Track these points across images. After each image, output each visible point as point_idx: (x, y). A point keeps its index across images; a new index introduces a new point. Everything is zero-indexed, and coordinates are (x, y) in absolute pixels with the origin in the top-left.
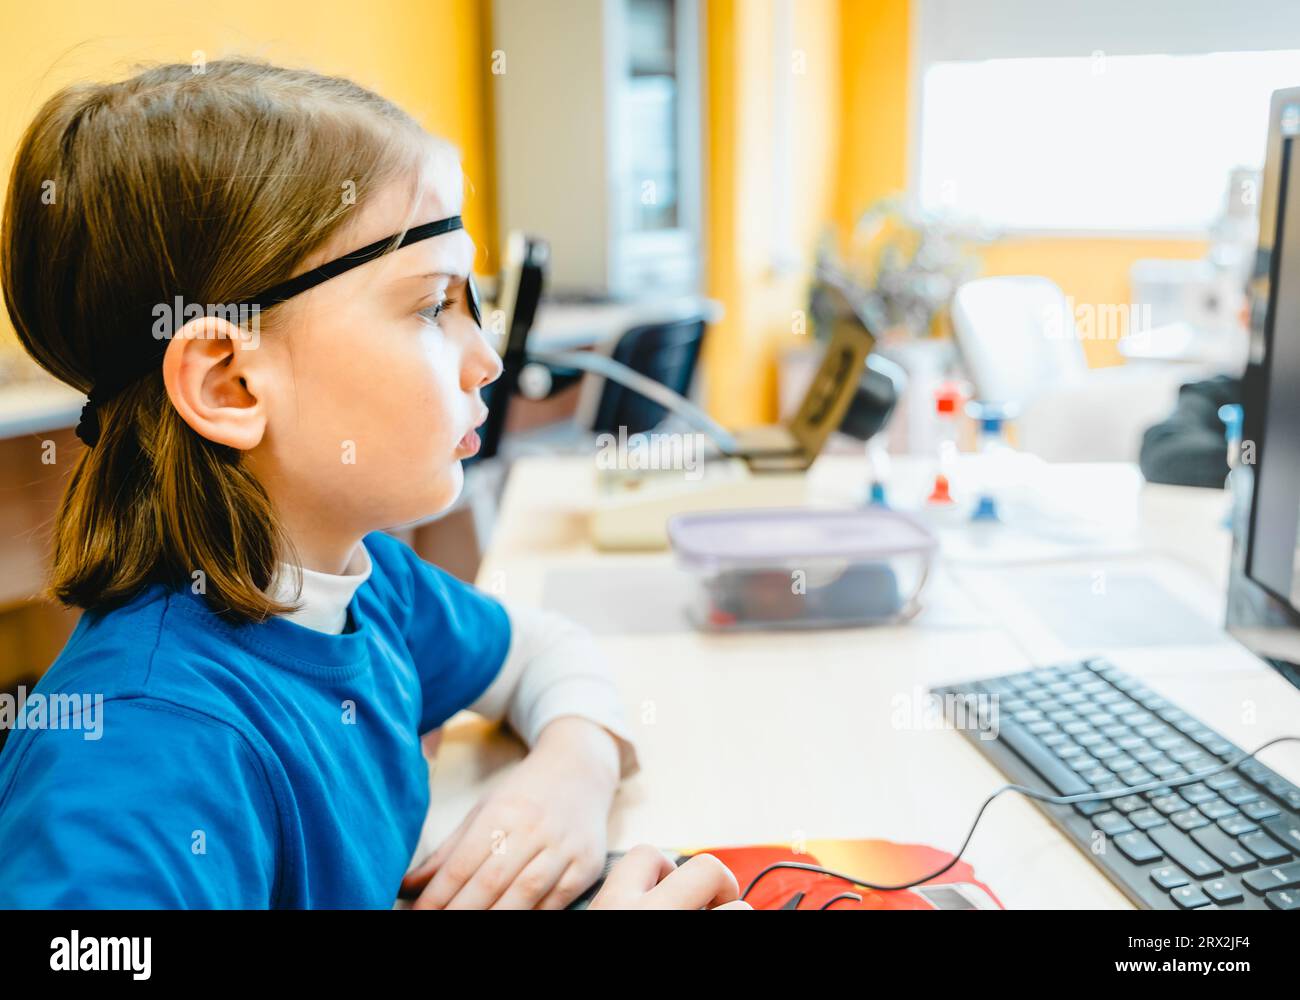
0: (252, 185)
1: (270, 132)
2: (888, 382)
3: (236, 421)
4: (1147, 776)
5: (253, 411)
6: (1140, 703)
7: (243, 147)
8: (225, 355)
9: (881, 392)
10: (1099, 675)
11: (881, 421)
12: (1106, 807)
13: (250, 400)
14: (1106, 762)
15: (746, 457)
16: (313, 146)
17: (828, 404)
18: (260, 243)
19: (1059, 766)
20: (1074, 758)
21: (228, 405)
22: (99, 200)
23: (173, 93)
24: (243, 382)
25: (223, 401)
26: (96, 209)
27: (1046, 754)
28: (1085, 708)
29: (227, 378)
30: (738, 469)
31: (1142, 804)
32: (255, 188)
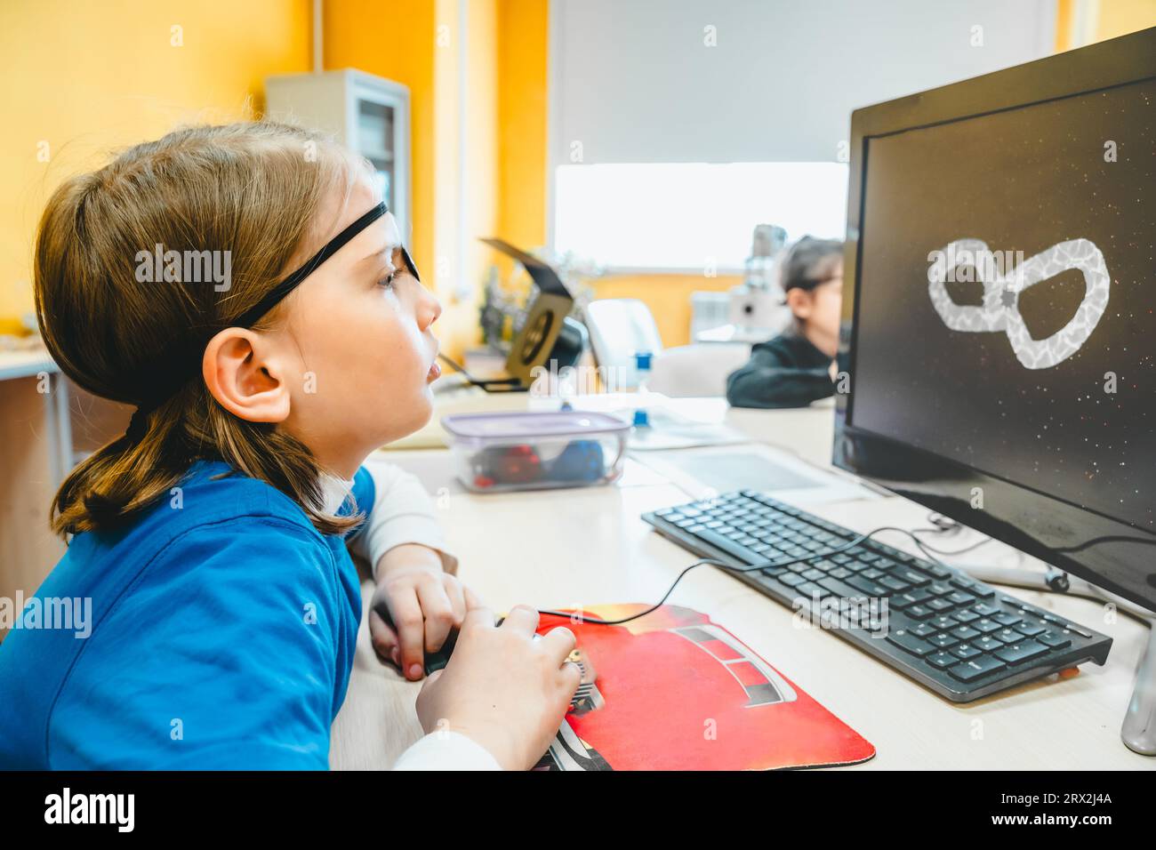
0: (233, 219)
1: (233, 175)
2: (577, 333)
3: (267, 401)
4: (805, 552)
5: (277, 392)
6: (785, 513)
7: (217, 191)
8: (247, 354)
9: (573, 339)
10: (753, 499)
11: (574, 359)
12: (785, 570)
13: (274, 383)
14: (776, 545)
15: (482, 385)
16: (268, 178)
17: (538, 348)
18: (251, 262)
19: (746, 550)
20: (754, 545)
21: (258, 391)
22: (118, 261)
23: (150, 166)
24: (265, 371)
25: (252, 389)
26: (118, 269)
27: (735, 544)
28: (750, 518)
29: (252, 371)
30: (478, 391)
31: (807, 567)
32: (236, 221)
